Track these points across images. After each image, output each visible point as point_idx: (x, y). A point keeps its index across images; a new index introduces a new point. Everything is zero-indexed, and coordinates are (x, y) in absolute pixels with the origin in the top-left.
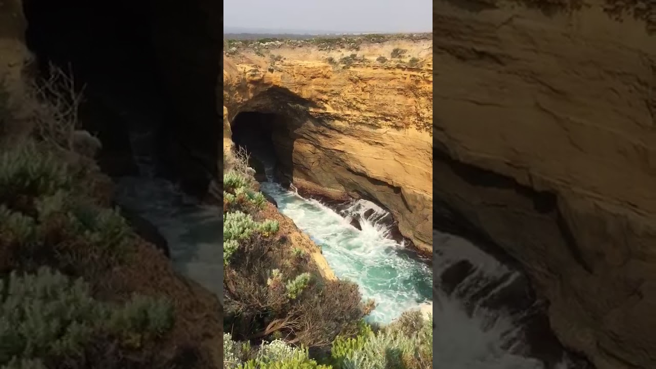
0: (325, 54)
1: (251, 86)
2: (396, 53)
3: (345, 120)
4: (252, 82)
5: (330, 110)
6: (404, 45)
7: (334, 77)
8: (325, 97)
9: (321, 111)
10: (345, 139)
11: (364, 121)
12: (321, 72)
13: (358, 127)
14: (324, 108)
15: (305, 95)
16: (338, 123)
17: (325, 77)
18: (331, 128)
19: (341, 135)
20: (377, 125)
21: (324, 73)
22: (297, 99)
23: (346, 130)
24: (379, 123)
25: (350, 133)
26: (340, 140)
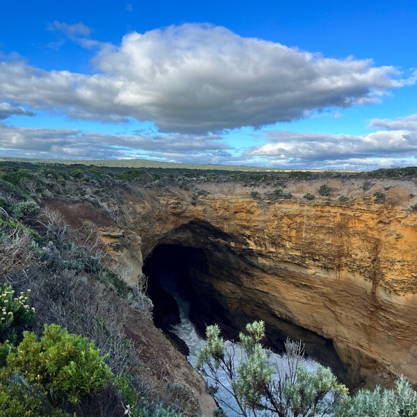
0: (249, 190)
1: (172, 218)
2: (324, 191)
3: (269, 257)
4: (174, 214)
5: (252, 246)
6: (333, 184)
7: (258, 212)
8: (248, 233)
9: (244, 247)
10: (269, 279)
11: (290, 260)
12: (244, 207)
13: (282, 266)
14: (247, 244)
15: (226, 228)
16: (261, 261)
17: (249, 212)
18: (254, 266)
19: (264, 275)
20: (304, 265)
21: (248, 208)
22: (219, 233)
23: (271, 268)
24: (307, 262)
25: (274, 272)
26: (264, 280)
